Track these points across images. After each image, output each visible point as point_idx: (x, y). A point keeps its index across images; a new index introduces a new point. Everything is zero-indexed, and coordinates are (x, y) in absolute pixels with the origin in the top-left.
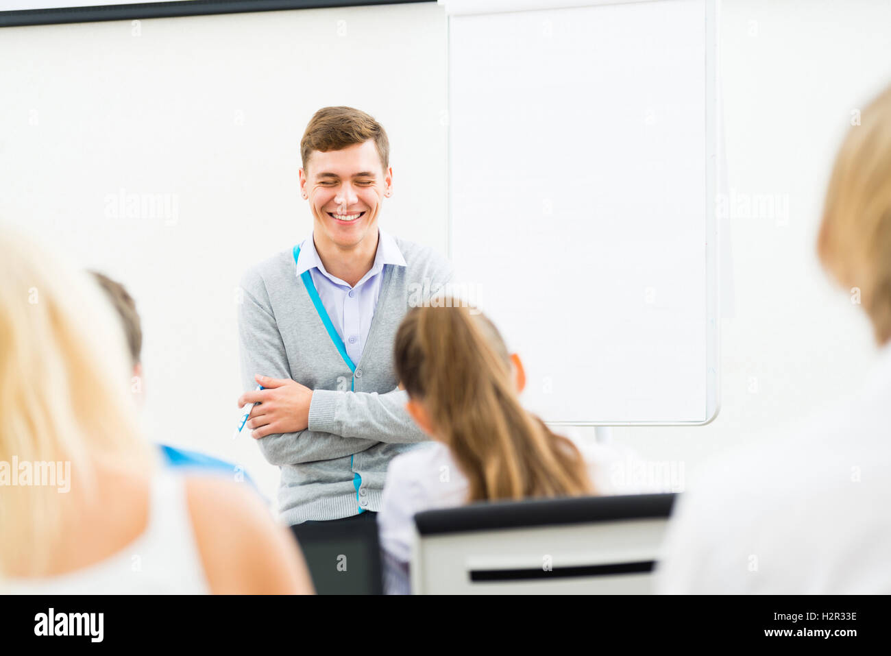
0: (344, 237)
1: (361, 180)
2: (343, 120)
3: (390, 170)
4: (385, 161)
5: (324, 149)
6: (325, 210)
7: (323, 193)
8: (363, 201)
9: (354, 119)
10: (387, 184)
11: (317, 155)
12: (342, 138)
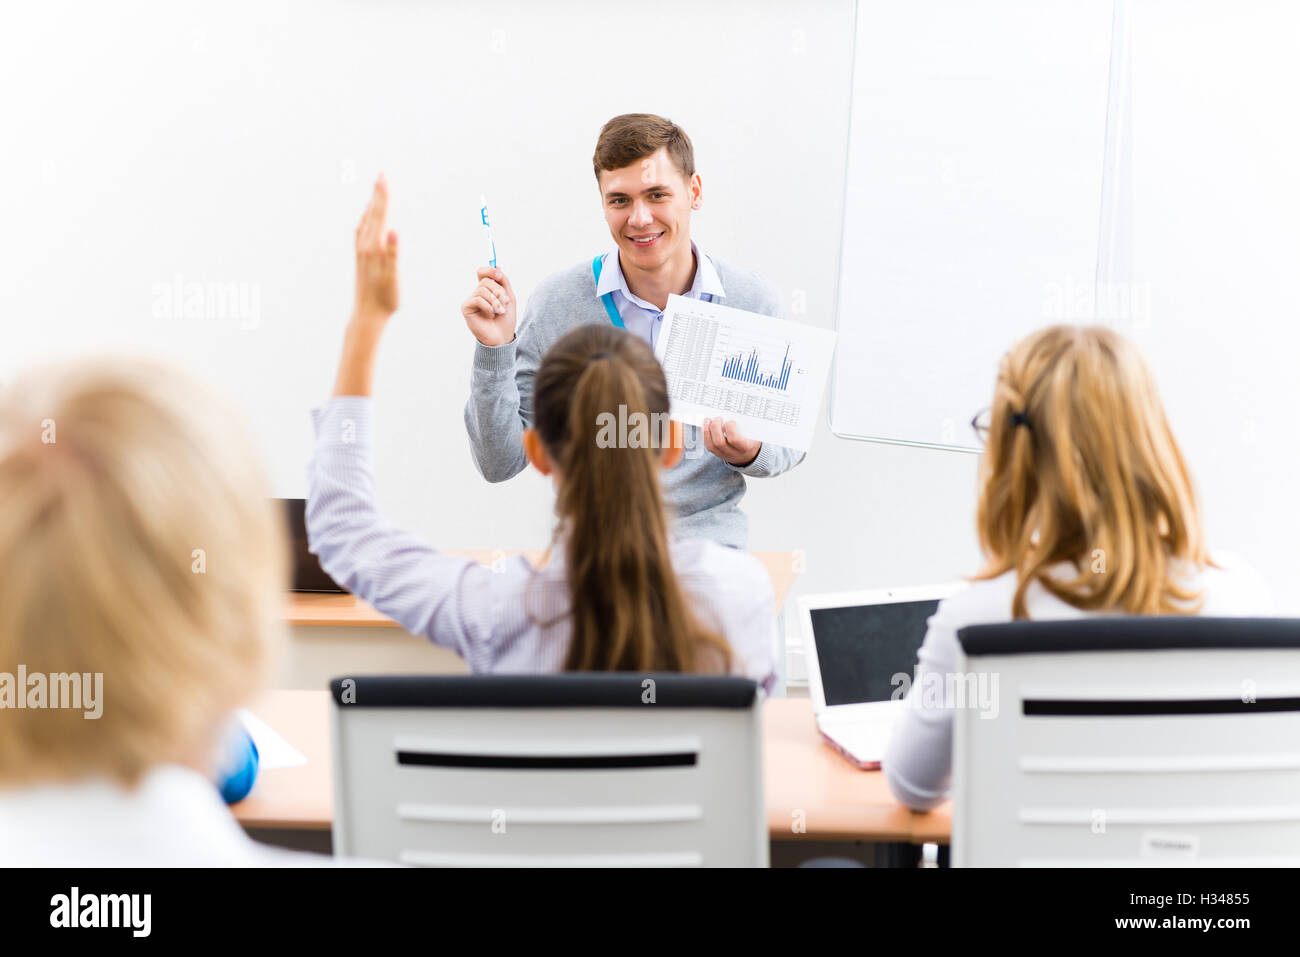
0: (644, 260)
1: (655, 194)
2: (625, 132)
3: (698, 177)
4: (687, 170)
5: (611, 168)
6: (625, 234)
7: (618, 215)
8: (658, 219)
9: (637, 130)
10: (692, 194)
11: (605, 173)
12: (625, 154)
